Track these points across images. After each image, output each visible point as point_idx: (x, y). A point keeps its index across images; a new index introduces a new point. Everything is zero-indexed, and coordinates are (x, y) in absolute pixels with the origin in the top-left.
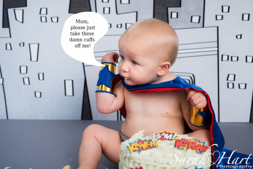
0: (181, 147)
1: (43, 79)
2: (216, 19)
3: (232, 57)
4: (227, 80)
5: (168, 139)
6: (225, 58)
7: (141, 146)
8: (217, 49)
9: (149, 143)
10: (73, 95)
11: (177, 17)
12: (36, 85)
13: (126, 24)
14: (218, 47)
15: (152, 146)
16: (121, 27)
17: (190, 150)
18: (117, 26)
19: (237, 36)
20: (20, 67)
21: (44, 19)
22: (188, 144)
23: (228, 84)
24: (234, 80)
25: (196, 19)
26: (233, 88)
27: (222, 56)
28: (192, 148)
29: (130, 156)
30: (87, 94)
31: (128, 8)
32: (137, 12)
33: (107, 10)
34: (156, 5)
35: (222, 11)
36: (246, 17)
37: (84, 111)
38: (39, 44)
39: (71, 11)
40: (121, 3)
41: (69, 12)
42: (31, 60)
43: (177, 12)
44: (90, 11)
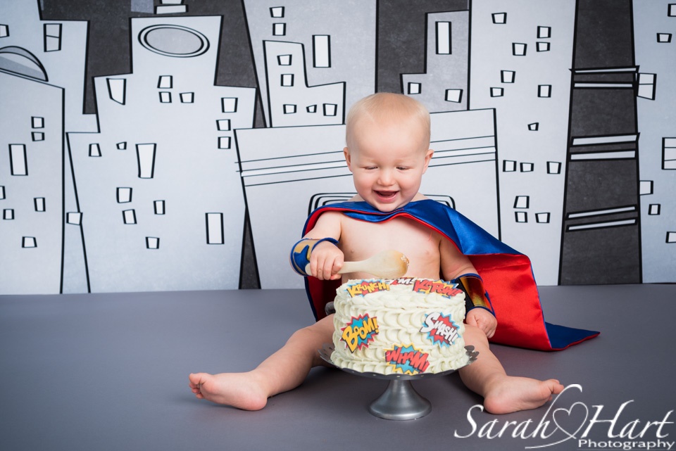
0: (421, 290)
1: (164, 213)
2: (492, 96)
3: (521, 164)
4: (515, 206)
5: (405, 284)
6: (510, 166)
7: (366, 289)
8: (493, 150)
9: (377, 285)
10: (223, 242)
11: (420, 92)
12: (150, 224)
13: (324, 105)
14: (496, 146)
15: (381, 288)
16: (315, 111)
17: (434, 294)
18: (308, 108)
19: (529, 126)
20: (118, 189)
21: (165, 97)
22: (432, 286)
23: (516, 213)
24: (528, 206)
25: (454, 95)
26: (526, 221)
27: (504, 162)
28: (437, 292)
29: (351, 301)
30: (250, 240)
31: (328, 75)
32: (345, 83)
33: (287, 80)
34: (379, 71)
35: (502, 81)
36: (545, 91)
37: (244, 273)
38: (155, 145)
39: (218, 81)
40: (314, 66)
41: (215, 84)
42: (139, 176)
43: (419, 82)
44: (255, 80)
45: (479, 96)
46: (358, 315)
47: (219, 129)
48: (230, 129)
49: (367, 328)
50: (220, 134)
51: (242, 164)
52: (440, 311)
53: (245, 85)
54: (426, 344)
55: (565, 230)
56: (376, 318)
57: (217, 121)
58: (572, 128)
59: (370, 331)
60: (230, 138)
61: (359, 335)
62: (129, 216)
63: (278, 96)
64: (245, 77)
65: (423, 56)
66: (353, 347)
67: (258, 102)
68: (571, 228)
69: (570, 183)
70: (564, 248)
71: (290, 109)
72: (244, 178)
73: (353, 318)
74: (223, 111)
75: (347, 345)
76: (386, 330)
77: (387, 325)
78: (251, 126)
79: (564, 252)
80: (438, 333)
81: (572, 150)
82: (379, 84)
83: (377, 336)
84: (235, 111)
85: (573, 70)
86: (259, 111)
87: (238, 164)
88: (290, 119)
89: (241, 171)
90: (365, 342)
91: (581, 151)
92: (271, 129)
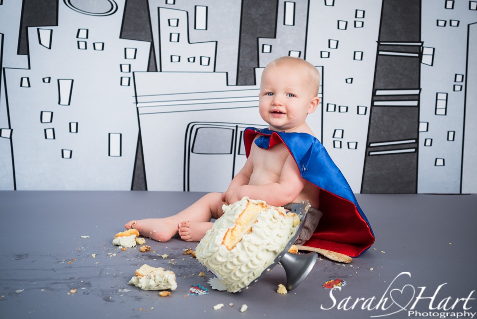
1: (77, 132)
2: (321, 57)
3: (340, 107)
4: (333, 137)
6: (331, 108)
8: (321, 96)
10: (121, 155)
11: (270, 51)
12: (65, 139)
13: (201, 57)
14: (322, 93)
16: (194, 61)
18: (189, 59)
19: (346, 80)
20: (42, 113)
21: (82, 45)
23: (334, 142)
24: (342, 137)
26: (341, 147)
27: (328, 104)
30: (141, 154)
31: (205, 36)
32: (217, 42)
33: (175, 37)
34: (242, 34)
35: (329, 47)
36: (358, 56)
37: (136, 178)
38: (73, 81)
39: (123, 35)
40: (195, 28)
41: (121, 37)
42: (59, 103)
43: (271, 44)
44: (150, 37)
45: (312, 57)
47: (122, 71)
48: (130, 71)
50: (122, 75)
51: (138, 98)
53: (143, 39)
55: (367, 154)
57: (121, 65)
58: (376, 83)
60: (130, 78)
62: (50, 134)
63: (168, 49)
64: (143, 33)
65: (274, 26)
67: (152, 53)
68: (371, 153)
69: (372, 121)
70: (366, 167)
71: (175, 59)
72: (139, 109)
74: (126, 58)
78: (146, 70)
79: (366, 170)
81: (375, 98)
82: (241, 44)
84: (135, 58)
85: (379, 42)
86: (152, 59)
87: (135, 98)
88: (175, 66)
89: (137, 103)
91: (381, 99)
92: (161, 73)
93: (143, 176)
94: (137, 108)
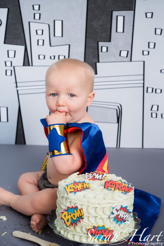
0: (109, 188)
2: (143, 54)
3: (156, 90)
4: (151, 110)
5: (99, 179)
6: (150, 90)
7: (76, 188)
8: (142, 82)
9: (83, 184)
10: (8, 121)
11: (107, 51)
13: (59, 56)
14: (144, 80)
15: (85, 187)
16: (54, 59)
17: (117, 191)
18: (51, 57)
19: (161, 71)
22: (116, 185)
23: (152, 113)
24: (158, 110)
25: (124, 54)
26: (157, 117)
27: (147, 88)
28: (118, 189)
29: (67, 196)
30: (21, 121)
31: (61, 41)
32: (69, 45)
33: (41, 42)
34: (87, 40)
35: (149, 47)
37: (18, 136)
39: (6, 41)
40: (54, 36)
41: (5, 43)
43: (107, 46)
44: (24, 42)
45: (137, 55)
46: (72, 206)
47: (6, 66)
48: (11, 66)
49: (77, 214)
50: (6, 68)
51: (17, 83)
52: (121, 204)
53: (20, 44)
54: (112, 224)
56: (82, 209)
57: (5, 62)
59: (79, 216)
60: (11, 71)
61: (72, 218)
63: (36, 50)
64: (19, 40)
65: (109, 33)
66: (68, 224)
67: (26, 53)
71: (42, 57)
72: (19, 91)
73: (68, 207)
74: (8, 57)
75: (65, 222)
76: (88, 217)
77: (89, 213)
78: (22, 64)
80: (119, 217)
82: (87, 46)
83: (83, 220)
84: (14, 57)
86: (26, 58)
87: (15, 84)
88: (42, 62)
89: (17, 87)
90: (76, 222)
92: (32, 67)
93: (22, 134)
94: (17, 91)
